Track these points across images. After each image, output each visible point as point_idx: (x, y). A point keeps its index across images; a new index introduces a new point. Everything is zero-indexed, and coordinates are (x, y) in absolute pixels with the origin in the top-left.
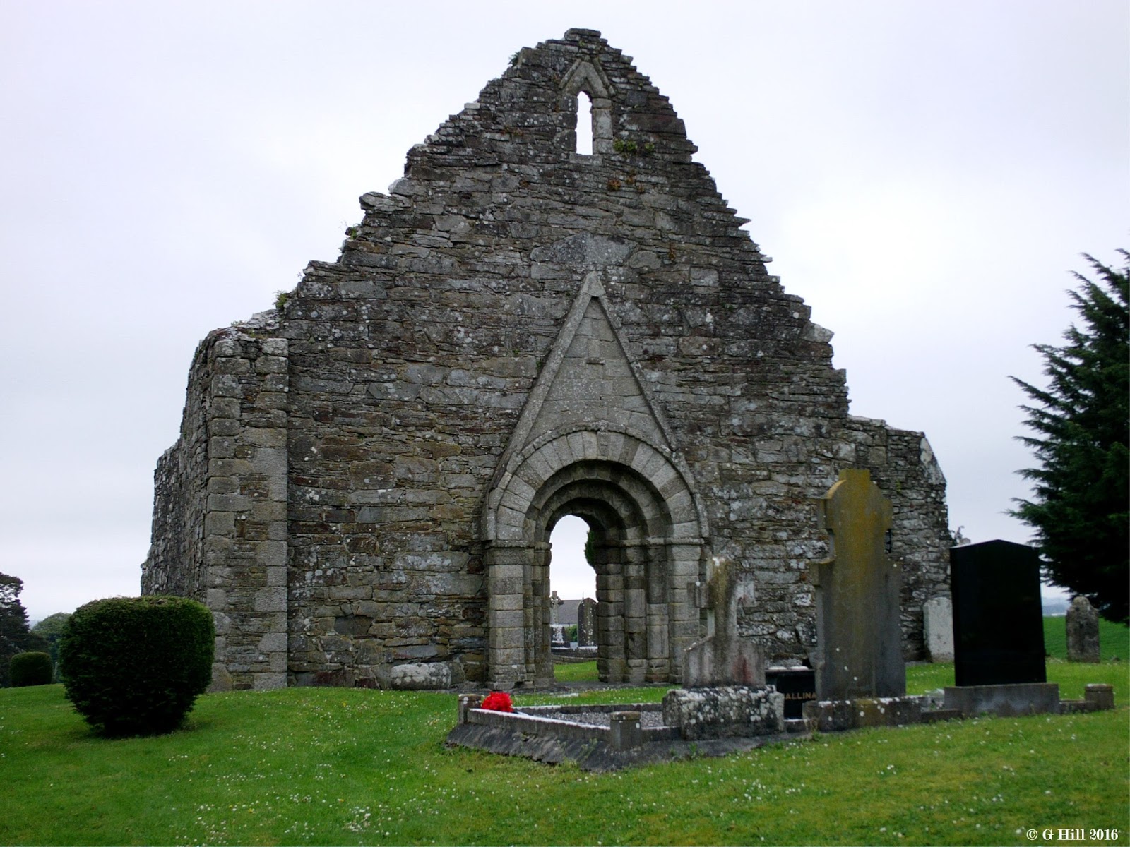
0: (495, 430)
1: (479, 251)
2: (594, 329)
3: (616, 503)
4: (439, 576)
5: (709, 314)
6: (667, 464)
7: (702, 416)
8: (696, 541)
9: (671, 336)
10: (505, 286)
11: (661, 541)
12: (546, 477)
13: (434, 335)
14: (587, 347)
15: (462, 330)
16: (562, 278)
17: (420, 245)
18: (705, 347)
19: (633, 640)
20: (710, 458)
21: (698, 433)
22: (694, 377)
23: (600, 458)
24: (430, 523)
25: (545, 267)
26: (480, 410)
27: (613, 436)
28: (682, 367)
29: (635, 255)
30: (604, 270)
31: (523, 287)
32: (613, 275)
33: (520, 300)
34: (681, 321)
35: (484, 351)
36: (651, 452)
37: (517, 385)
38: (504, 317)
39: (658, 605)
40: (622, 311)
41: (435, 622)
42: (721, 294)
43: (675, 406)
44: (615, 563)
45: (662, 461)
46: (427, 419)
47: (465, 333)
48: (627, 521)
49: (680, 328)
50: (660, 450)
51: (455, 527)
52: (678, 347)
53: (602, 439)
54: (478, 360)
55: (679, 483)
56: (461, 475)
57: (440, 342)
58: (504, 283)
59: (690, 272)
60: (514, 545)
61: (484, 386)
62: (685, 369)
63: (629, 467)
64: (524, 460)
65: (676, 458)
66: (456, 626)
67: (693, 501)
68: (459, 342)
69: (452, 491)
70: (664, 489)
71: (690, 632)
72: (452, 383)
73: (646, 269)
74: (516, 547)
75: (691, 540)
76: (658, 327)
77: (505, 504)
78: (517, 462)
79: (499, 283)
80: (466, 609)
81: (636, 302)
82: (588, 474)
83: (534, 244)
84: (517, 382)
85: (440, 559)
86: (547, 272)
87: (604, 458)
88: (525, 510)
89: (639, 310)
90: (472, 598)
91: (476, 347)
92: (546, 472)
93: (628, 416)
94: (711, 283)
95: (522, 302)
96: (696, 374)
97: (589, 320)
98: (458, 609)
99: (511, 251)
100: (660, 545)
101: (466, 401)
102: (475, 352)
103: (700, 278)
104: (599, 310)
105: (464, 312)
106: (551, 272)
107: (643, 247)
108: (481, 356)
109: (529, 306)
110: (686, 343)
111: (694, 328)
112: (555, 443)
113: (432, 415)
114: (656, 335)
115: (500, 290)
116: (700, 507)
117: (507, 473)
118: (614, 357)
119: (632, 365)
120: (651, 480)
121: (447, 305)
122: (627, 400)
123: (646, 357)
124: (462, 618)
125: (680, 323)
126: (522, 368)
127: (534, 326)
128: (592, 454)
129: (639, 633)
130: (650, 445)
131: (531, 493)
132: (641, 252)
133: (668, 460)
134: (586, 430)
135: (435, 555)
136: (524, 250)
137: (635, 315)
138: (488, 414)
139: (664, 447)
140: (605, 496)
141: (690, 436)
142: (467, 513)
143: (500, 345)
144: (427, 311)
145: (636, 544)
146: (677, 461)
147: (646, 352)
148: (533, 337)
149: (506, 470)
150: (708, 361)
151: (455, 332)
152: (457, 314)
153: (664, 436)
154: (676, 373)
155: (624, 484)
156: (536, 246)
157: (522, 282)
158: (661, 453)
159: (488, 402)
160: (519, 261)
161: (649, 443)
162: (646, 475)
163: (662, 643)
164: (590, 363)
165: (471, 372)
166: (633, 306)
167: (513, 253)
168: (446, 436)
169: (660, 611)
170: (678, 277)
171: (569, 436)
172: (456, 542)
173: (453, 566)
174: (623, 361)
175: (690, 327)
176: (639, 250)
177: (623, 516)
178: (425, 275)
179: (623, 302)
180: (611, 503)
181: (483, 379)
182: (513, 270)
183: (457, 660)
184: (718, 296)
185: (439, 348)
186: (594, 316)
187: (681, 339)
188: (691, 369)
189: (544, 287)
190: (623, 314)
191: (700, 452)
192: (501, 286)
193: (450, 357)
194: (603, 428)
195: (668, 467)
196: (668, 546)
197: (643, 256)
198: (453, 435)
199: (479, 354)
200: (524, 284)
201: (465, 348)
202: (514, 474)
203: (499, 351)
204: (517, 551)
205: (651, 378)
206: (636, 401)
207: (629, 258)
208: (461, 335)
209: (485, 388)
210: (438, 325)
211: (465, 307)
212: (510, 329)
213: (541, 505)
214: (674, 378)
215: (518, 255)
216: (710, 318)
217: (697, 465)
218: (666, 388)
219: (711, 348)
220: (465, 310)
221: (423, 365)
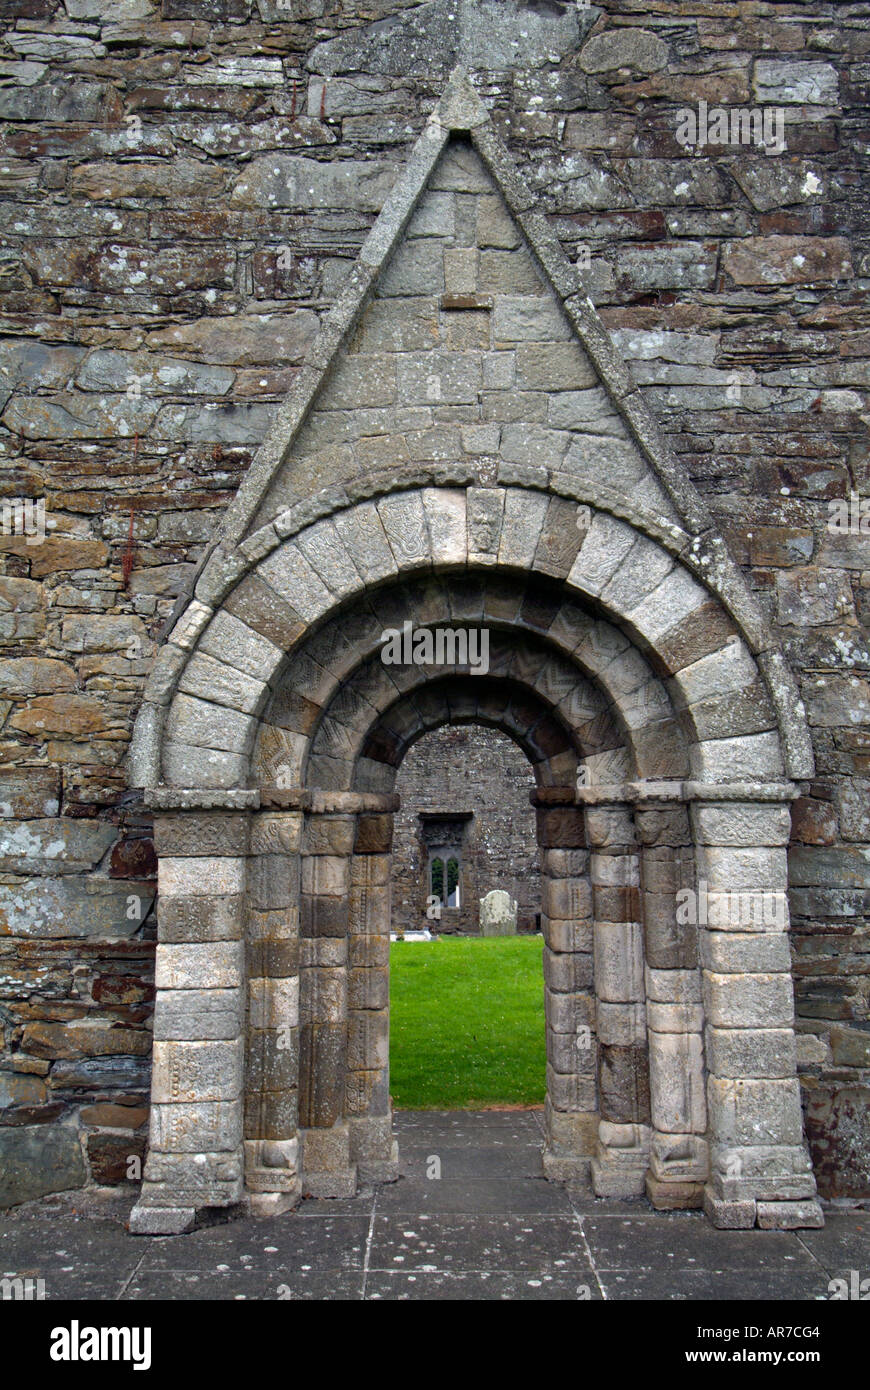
0: (202, 499)
1: (170, 60)
2: (461, 218)
3: (555, 688)
4: (32, 885)
5: (810, 175)
6: (680, 571)
7: (794, 445)
8: (771, 789)
9: (697, 238)
10: (235, 139)
11: (672, 789)
12: (313, 613)
13: (48, 270)
14: (442, 268)
15: (124, 253)
16: (392, 109)
17: (23, 57)
18: (800, 260)
19: (610, 1064)
20: (824, 556)
21: (785, 491)
22: (768, 342)
23: (474, 558)
24: (15, 744)
25: (345, 86)
26: (163, 450)
27: (514, 500)
28: (731, 319)
29: (595, 40)
30: (507, 84)
31: (284, 138)
32: (530, 92)
33: (277, 171)
34: (727, 199)
35: (179, 305)
36: (626, 539)
37: (263, 383)
38: (232, 216)
39: (669, 974)
40: (555, 182)
41: (12, 1012)
42: (846, 121)
43: (714, 421)
44: (566, 847)
45: (662, 564)
46: (19, 478)
47: (129, 259)
48: (587, 737)
49: (725, 216)
50: (653, 532)
51: (83, 754)
52: (719, 267)
53: (477, 507)
54: (161, 327)
55: (717, 625)
56: (104, 618)
57: (62, 285)
58: (236, 132)
59: (751, 72)
60: (208, 802)
61: (177, 389)
62: (742, 324)
63: (562, 581)
64: (250, 569)
65: (703, 551)
66: (72, 1025)
67: (762, 676)
68: (110, 283)
69: (79, 661)
70: (667, 641)
71: (761, 1063)
72: (93, 386)
73: (627, 73)
74: (215, 809)
75: (757, 786)
76: (660, 217)
77: (192, 688)
78: (224, 575)
79: (224, 134)
80: (104, 977)
81: (594, 157)
82: (459, 606)
83: (319, 33)
84: (264, 377)
85: (37, 839)
86: (351, 97)
87: (488, 560)
88: (250, 704)
89: (603, 177)
90: (121, 947)
91: (158, 294)
92: (314, 599)
93: (561, 445)
94: (816, 96)
95: (281, 176)
96: (776, 336)
97: (449, 197)
98: (82, 978)
99: (258, 55)
100: (669, 801)
101: (124, 430)
102: (155, 308)
103: (783, 84)
104: (476, 168)
105: (129, 209)
106: (361, 99)
107: (619, 19)
108: (172, 317)
109: (298, 184)
110: (742, 253)
111: (767, 213)
112: (340, 521)
113: (34, 466)
114: (655, 236)
115: (225, 150)
116: (781, 692)
117: (195, 605)
118: (522, 292)
119: (569, 305)
120: (629, 616)
121: (84, 196)
122: (555, 401)
123: (627, 297)
124: (90, 1001)
125: (726, 203)
126: (280, 340)
127: (314, 236)
128: (452, 551)
129: (627, 1049)
130: (624, 520)
131: (272, 656)
132: (613, 33)
133: (679, 561)
134: (433, 484)
135: (24, 829)
136: (294, 52)
137: (592, 189)
138: (182, 460)
139: (664, 522)
140: (525, 670)
141: (760, 501)
142: (116, 718)
143: (220, 286)
144: (31, 211)
145: (611, 796)
146: (705, 560)
147: (625, 283)
148: (311, 262)
149: (193, 597)
150: (812, 298)
151: (105, 259)
152: (110, 215)
153: (667, 495)
154: (715, 336)
155: (562, 635)
156: (324, 39)
157: (282, 126)
158: (657, 541)
159: (182, 428)
160: (278, 79)
161: (620, 512)
162: (615, 605)
163: (687, 1086)
164: (450, 308)
165: (142, 355)
166: (586, 165)
167: (262, 61)
168: (68, 519)
169: (678, 990)
170: (717, 84)
171: (383, 502)
172: (83, 794)
173: (70, 858)
174: (548, 297)
175: (754, 211)
176: (607, 29)
177: (576, 722)
178: (32, 128)
179: (557, 157)
180: (540, 688)
181: (172, 373)
182: (261, 101)
183: (72, 1123)
184: (836, 127)
185: (60, 304)
186: (462, 185)
187: (728, 248)
188: (760, 322)
189: (340, 136)
190: (558, 188)
191: (790, 543)
192: (228, 139)
193: (89, 320)
194: (484, 479)
195: (682, 578)
196: (689, 804)
197: (616, 41)
198: (89, 516)
199: (167, 311)
200: (286, 131)
201: (127, 297)
202: (217, 607)
203: (219, 300)
204: (222, 819)
205: (640, 349)
206: (586, 405)
207: (578, 49)
208: (120, 266)
209: (180, 396)
210: (59, 243)
211: (130, 196)
212: (249, 246)
213: (321, 692)
214: (707, 346)
215: (277, 64)
216: (811, 184)
217: (783, 578)
218: (685, 374)
219: (817, 263)
220: (132, 203)
221: (22, 344)
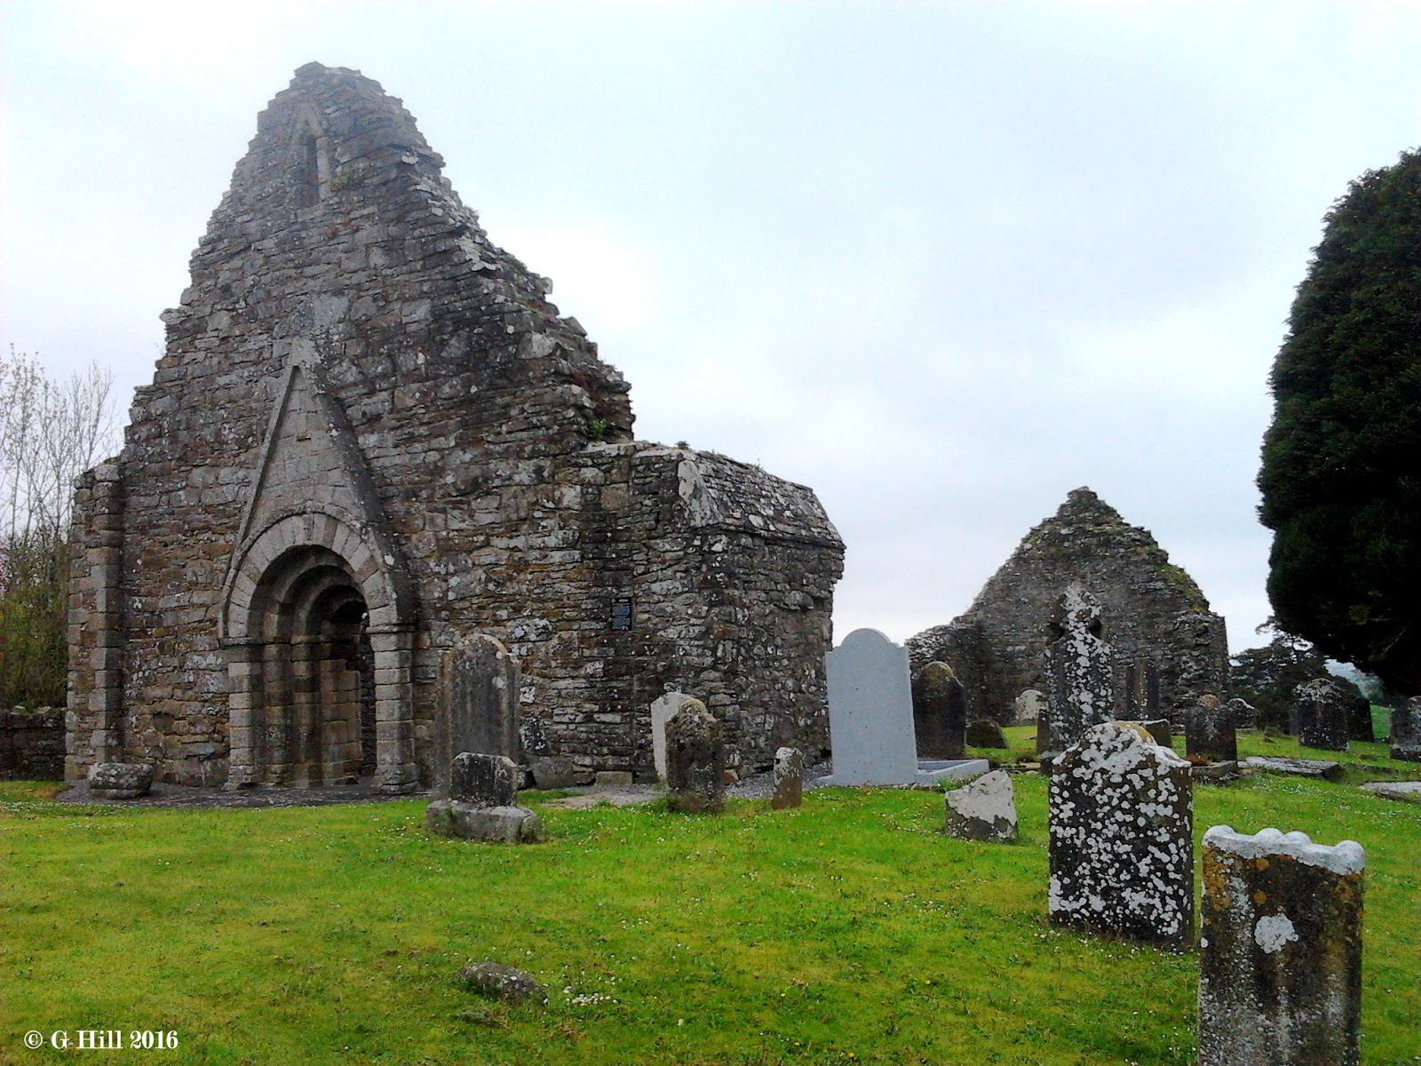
1: (237, 342)
2: (302, 401)
4: (214, 675)
5: (420, 354)
7: (417, 479)
8: (387, 628)
9: (385, 390)
12: (263, 569)
13: (209, 437)
14: (297, 423)
15: (227, 426)
17: (199, 350)
18: (418, 395)
20: (426, 527)
21: (414, 499)
22: (409, 433)
23: (306, 543)
27: (316, 518)
28: (398, 424)
29: (354, 305)
30: (327, 332)
31: (266, 369)
32: (334, 334)
33: (265, 384)
34: (394, 370)
35: (242, 444)
38: (255, 405)
40: (341, 374)
42: (432, 326)
43: (392, 471)
45: (358, 540)
46: (206, 521)
47: (229, 429)
49: (394, 378)
52: (393, 402)
53: (308, 522)
54: (238, 455)
57: (213, 443)
58: (254, 369)
59: (401, 309)
62: (402, 426)
63: (331, 549)
64: (245, 555)
65: (365, 534)
68: (225, 439)
70: (360, 571)
72: (222, 482)
73: (364, 318)
74: (238, 645)
76: (373, 383)
77: (234, 601)
78: (238, 557)
79: (251, 371)
81: (353, 359)
83: (276, 321)
86: (284, 347)
87: (309, 543)
88: (248, 606)
89: (355, 368)
91: (237, 442)
92: (263, 564)
93: (332, 492)
94: (423, 315)
95: (266, 387)
96: (412, 430)
99: (259, 334)
101: (230, 499)
102: (236, 447)
103: (412, 313)
105: (228, 408)
107: (361, 294)
108: (240, 450)
109: (271, 389)
110: (400, 394)
111: (407, 375)
113: (208, 516)
114: (372, 392)
115: (252, 378)
116: (388, 589)
117: (231, 570)
120: (349, 561)
121: (216, 404)
122: (330, 474)
123: (365, 421)
125: (394, 373)
128: (300, 540)
130: (344, 523)
131: (252, 587)
132: (359, 300)
134: (293, 515)
136: (269, 330)
137: (352, 375)
139: (355, 523)
141: (407, 504)
144: (204, 414)
146: (366, 538)
147: (364, 414)
151: (223, 430)
152: (223, 412)
154: (393, 432)
156: (277, 323)
157: (266, 364)
160: (265, 343)
161: (343, 520)
162: (346, 557)
164: (299, 440)
165: (234, 468)
166: (350, 364)
167: (261, 337)
168: (218, 536)
170: (391, 318)
171: (281, 523)
175: (403, 374)
178: (202, 379)
179: (341, 362)
181: (241, 474)
182: (260, 354)
184: (429, 329)
185: (213, 449)
186: (301, 387)
187: (395, 392)
188: (407, 424)
189: (281, 365)
190: (342, 376)
191: (416, 522)
192: (252, 373)
193: (220, 456)
194: (308, 510)
195: (361, 545)
197: (361, 304)
198: (222, 534)
199: (239, 448)
200: (267, 367)
201: (229, 444)
202: (237, 569)
205: (369, 444)
206: (338, 475)
207: (349, 310)
208: (227, 432)
210: (211, 425)
211: (228, 403)
213: (281, 596)
214: (390, 438)
215: (265, 336)
216: (421, 358)
217: (414, 537)
218: (383, 452)
219: (424, 394)
220: (228, 405)
221: (203, 468)
